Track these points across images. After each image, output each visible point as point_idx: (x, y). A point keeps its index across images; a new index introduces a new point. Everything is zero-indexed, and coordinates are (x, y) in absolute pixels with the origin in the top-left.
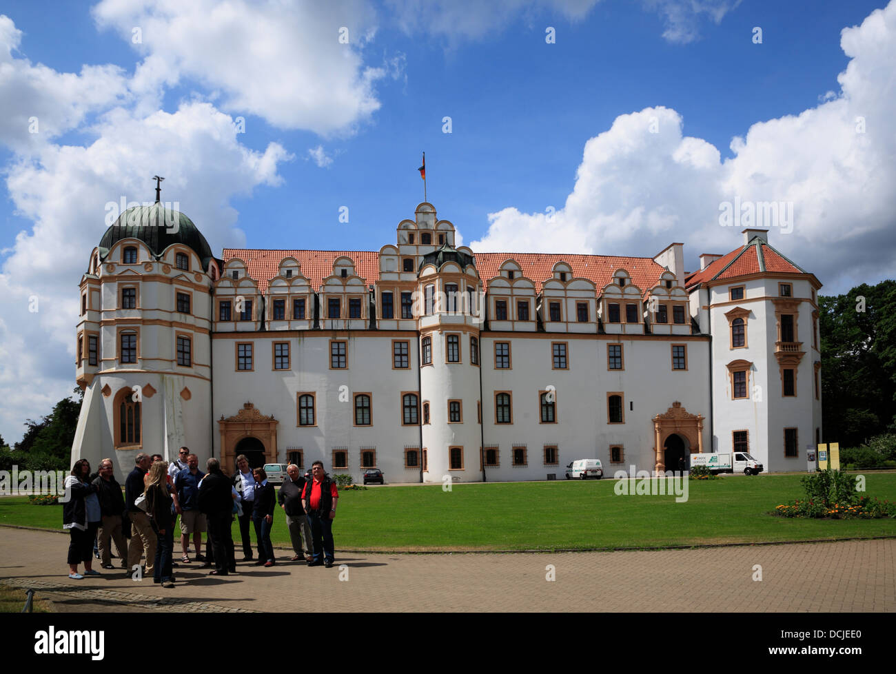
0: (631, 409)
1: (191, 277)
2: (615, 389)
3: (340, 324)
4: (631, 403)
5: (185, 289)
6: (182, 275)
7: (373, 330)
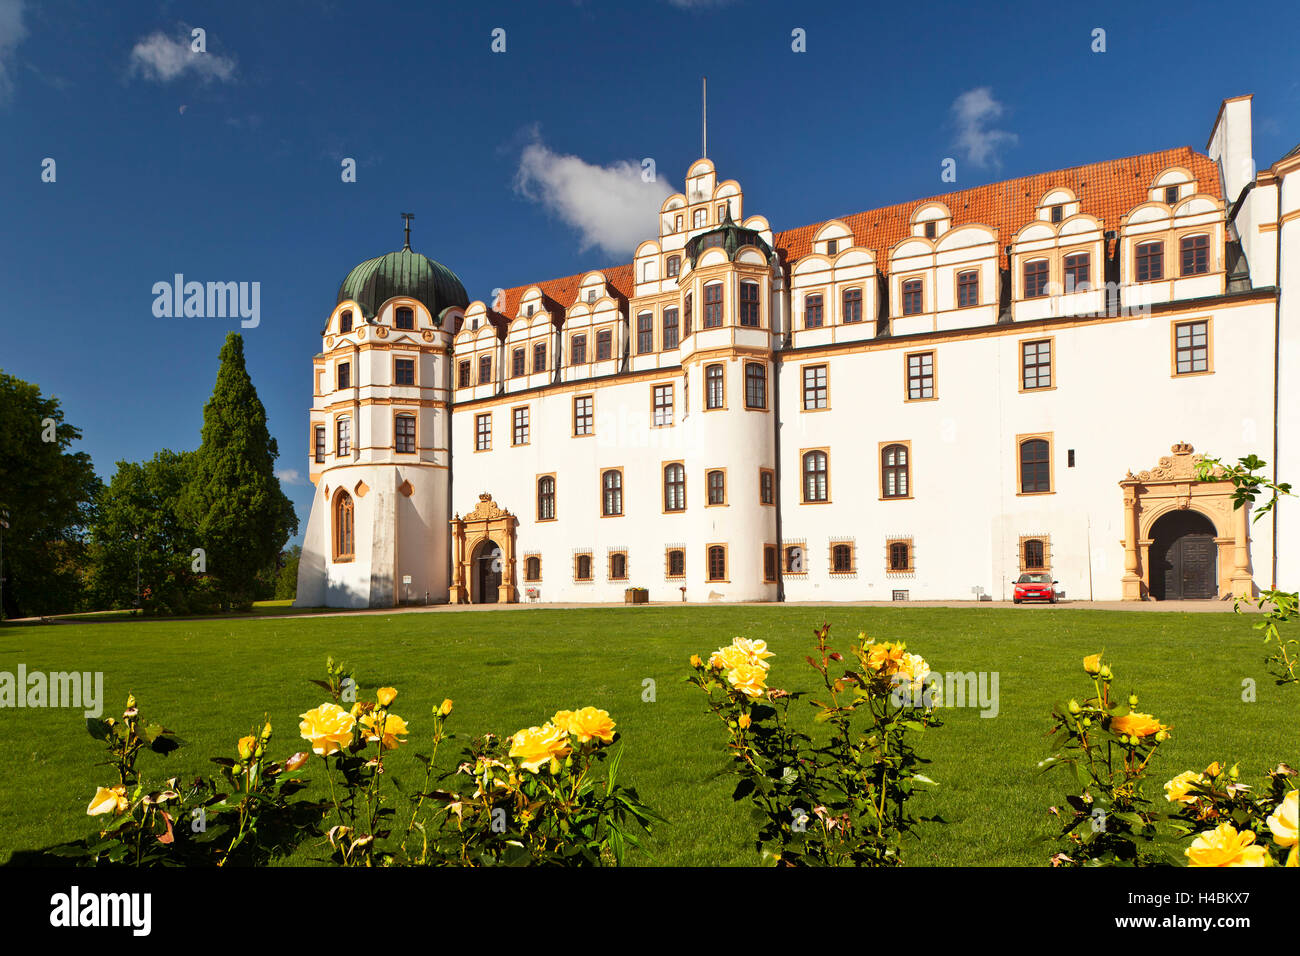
0: (1071, 463)
1: (417, 338)
2: (1034, 430)
3: (582, 372)
4: (1071, 453)
5: (405, 354)
6: (405, 337)
7: (625, 374)
